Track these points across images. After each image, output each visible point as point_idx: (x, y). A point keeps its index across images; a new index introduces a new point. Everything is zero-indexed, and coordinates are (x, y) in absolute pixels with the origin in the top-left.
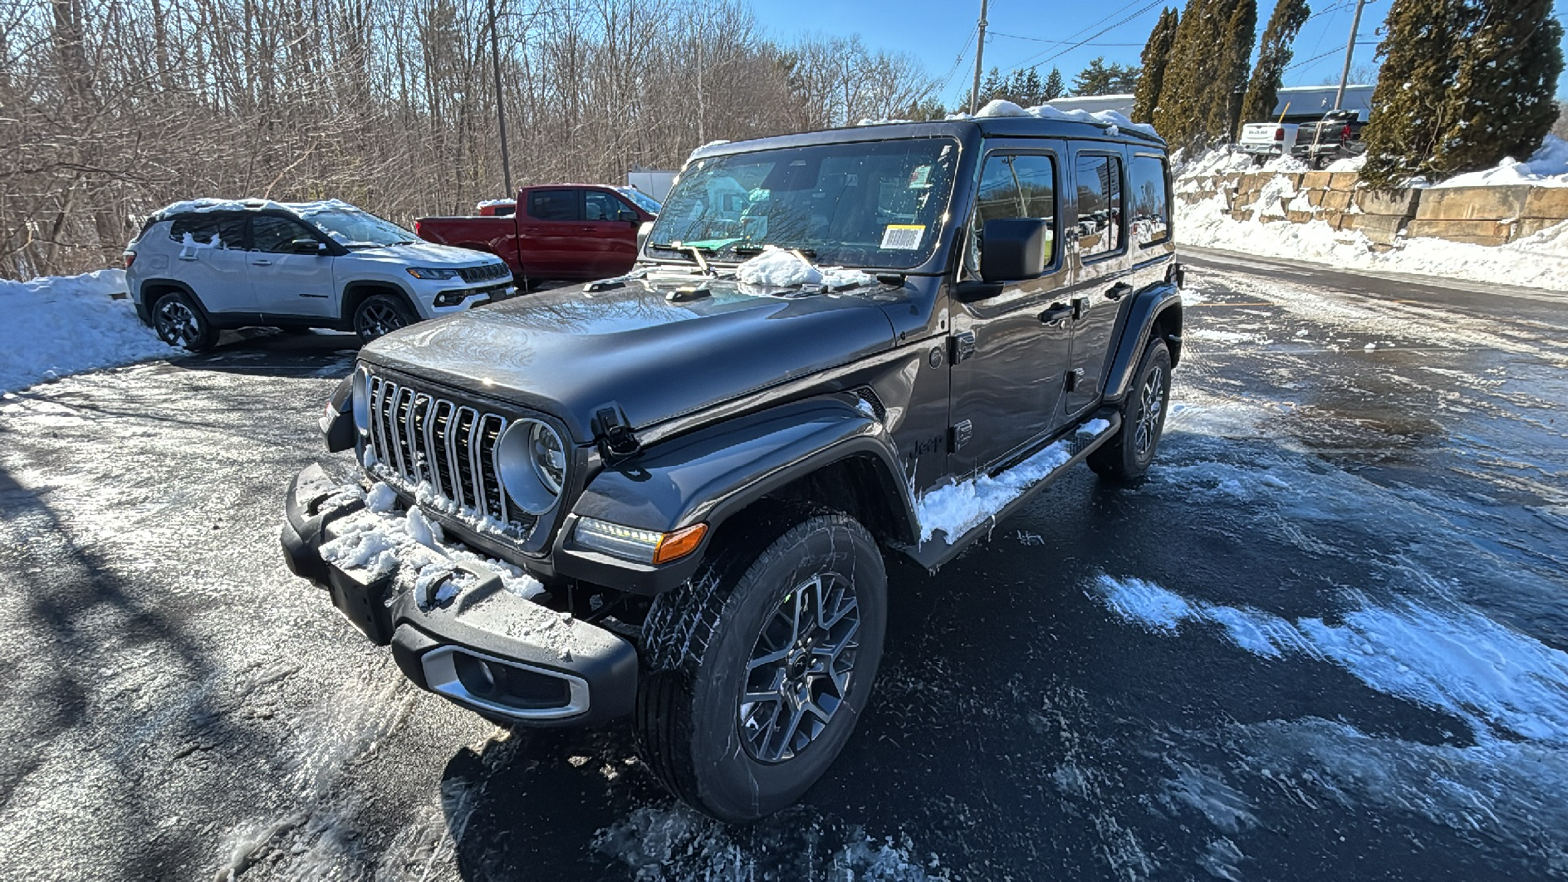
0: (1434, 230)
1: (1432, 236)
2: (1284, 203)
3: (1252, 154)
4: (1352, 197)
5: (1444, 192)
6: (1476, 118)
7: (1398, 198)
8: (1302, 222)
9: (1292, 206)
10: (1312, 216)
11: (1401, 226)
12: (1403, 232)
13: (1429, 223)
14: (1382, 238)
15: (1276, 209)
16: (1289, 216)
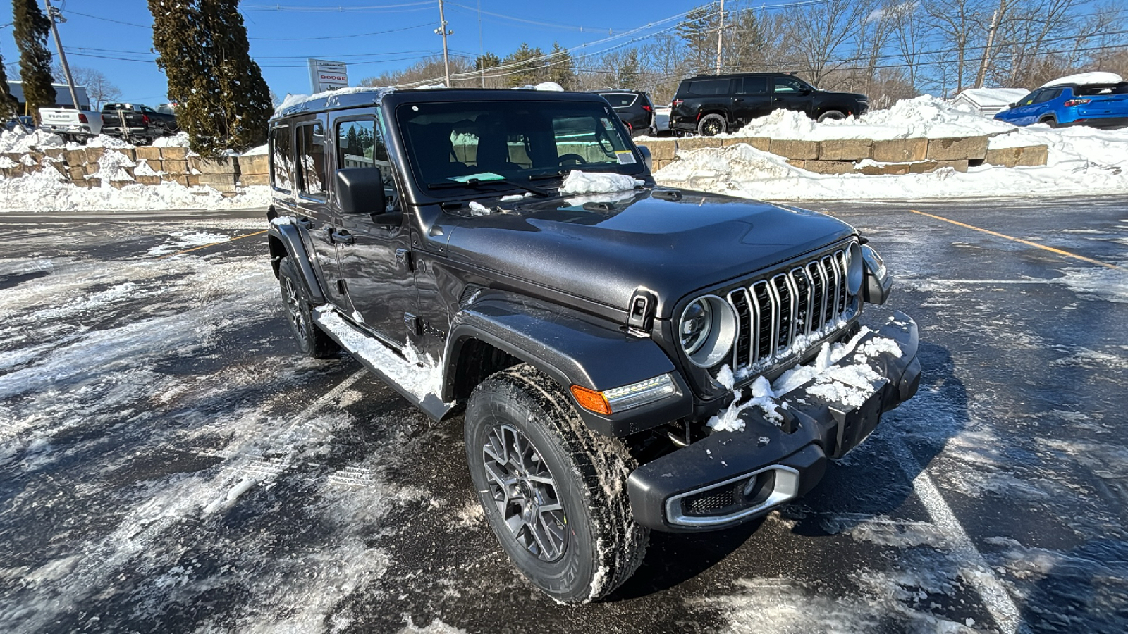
0: (257, 181)
1: (258, 184)
2: (129, 171)
3: (58, 133)
4: (187, 164)
5: (251, 158)
6: (244, 114)
7: (223, 162)
8: (156, 184)
9: (137, 172)
10: (161, 179)
11: (236, 180)
12: (239, 184)
13: (253, 176)
14: (226, 188)
15: (122, 175)
16: (139, 180)
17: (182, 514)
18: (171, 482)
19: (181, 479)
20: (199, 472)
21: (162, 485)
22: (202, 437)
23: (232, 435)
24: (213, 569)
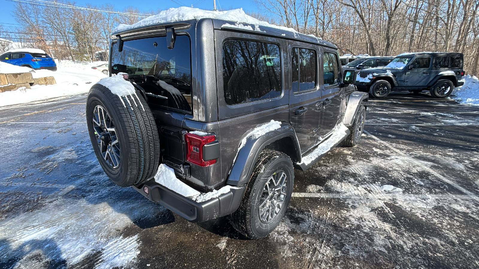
17: (410, 195)
18: (409, 210)
19: (405, 208)
20: (397, 205)
21: (414, 211)
22: (385, 221)
23: (372, 211)
24: (407, 178)
